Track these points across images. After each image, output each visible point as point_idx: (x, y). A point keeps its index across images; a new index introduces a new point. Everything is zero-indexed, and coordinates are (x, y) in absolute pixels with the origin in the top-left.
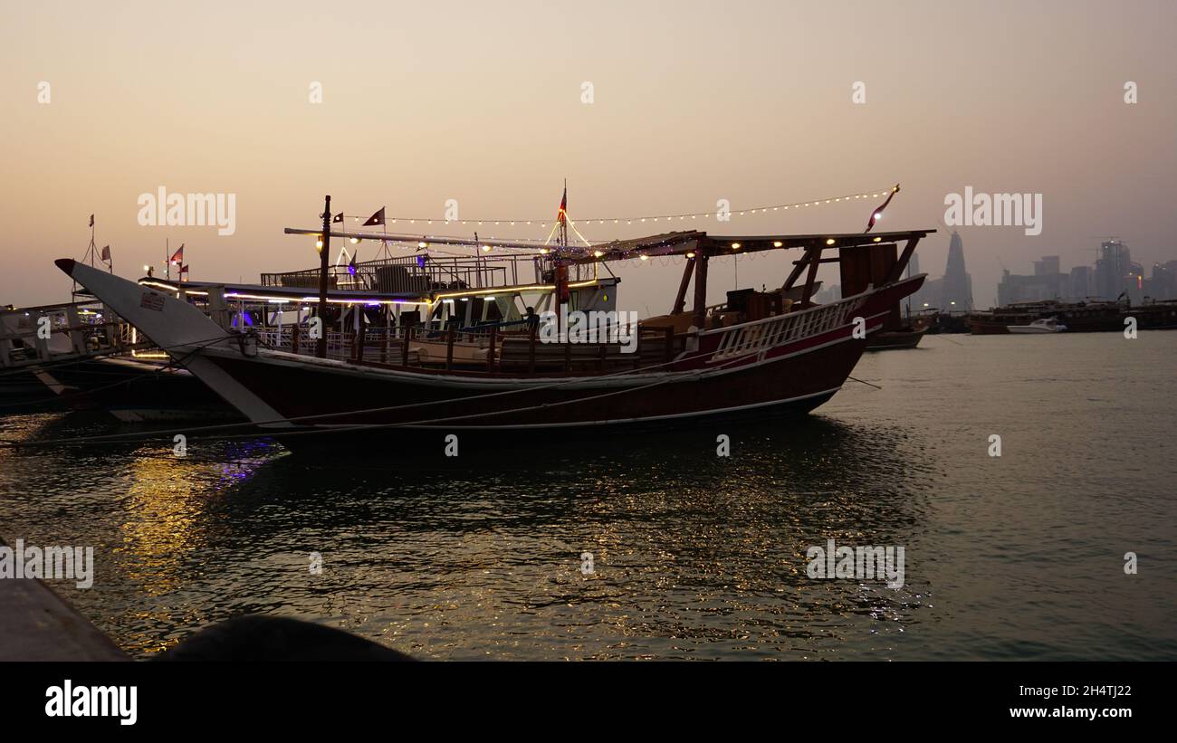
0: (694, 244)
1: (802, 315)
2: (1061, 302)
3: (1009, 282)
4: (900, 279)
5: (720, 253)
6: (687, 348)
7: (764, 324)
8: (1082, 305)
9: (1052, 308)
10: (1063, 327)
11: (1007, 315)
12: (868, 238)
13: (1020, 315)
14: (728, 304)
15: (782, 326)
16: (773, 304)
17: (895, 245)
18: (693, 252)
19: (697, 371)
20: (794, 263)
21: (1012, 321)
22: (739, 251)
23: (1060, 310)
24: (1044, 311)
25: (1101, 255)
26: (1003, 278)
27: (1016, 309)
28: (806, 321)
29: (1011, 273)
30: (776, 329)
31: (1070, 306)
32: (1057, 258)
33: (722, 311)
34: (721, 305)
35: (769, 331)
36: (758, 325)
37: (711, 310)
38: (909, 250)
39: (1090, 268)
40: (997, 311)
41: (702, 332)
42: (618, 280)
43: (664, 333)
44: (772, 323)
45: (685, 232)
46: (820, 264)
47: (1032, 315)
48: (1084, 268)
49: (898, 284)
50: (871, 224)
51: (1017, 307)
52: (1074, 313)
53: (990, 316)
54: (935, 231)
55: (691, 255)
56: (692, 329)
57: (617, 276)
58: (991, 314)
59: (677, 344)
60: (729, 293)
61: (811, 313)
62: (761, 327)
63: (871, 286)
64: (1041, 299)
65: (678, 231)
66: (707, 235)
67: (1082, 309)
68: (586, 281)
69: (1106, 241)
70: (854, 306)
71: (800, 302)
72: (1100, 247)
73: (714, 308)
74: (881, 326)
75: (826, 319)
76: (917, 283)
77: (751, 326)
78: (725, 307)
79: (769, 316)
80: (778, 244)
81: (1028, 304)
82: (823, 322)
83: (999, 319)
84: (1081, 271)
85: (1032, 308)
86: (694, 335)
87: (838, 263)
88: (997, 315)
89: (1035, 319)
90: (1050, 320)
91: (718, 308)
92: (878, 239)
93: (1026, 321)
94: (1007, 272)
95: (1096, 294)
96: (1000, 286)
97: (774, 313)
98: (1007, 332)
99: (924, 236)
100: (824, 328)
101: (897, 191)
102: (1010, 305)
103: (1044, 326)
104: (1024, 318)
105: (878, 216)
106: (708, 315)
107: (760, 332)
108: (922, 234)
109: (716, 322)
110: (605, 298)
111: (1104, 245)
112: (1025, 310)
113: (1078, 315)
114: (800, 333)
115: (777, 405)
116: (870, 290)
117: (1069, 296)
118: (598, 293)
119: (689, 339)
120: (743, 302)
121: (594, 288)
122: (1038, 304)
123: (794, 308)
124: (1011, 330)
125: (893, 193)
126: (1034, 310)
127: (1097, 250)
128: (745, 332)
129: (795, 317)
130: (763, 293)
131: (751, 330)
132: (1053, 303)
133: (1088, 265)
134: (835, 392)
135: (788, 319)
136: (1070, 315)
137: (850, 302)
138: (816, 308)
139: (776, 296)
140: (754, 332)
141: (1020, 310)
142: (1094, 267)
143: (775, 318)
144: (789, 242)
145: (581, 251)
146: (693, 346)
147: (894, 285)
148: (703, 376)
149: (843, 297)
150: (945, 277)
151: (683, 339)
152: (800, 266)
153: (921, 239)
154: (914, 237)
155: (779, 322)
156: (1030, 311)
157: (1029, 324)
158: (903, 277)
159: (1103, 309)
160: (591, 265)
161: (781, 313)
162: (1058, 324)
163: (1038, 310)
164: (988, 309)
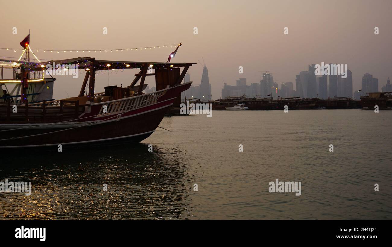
0: (89, 63)
1: (138, 98)
2: (246, 97)
3: (227, 88)
4: (181, 84)
5: (101, 69)
6: (85, 111)
7: (121, 101)
8: (254, 99)
9: (243, 100)
10: (247, 108)
11: (225, 102)
12: (168, 65)
13: (230, 102)
14: (105, 92)
15: (129, 102)
16: (126, 93)
17: (179, 68)
18: (89, 67)
19: (90, 122)
20: (135, 75)
21: (227, 105)
22: (110, 68)
23: (245, 101)
24: (240, 101)
25: (262, 78)
26: (224, 86)
27: (229, 100)
28: (140, 101)
29: (227, 85)
30: (126, 104)
31: (250, 99)
32: (245, 79)
33: (102, 96)
34: (102, 93)
35: (123, 104)
36: (118, 102)
37: (97, 95)
38: (185, 71)
39: (258, 84)
40: (221, 100)
41: (93, 104)
42: (54, 79)
43: (74, 104)
44: (125, 101)
45: (85, 58)
46: (146, 76)
47: (235, 102)
48: (256, 84)
49: (180, 85)
50: (169, 59)
51: (229, 99)
52: (251, 102)
53: (218, 103)
54: (196, 63)
55: (88, 69)
56: (88, 102)
57: (54, 78)
58: (219, 101)
59: (80, 109)
60: (105, 88)
61: (142, 97)
62: (120, 102)
63: (168, 86)
64: (238, 96)
65: (82, 57)
66: (95, 59)
67: (254, 101)
68: (38, 79)
69: (264, 73)
70: (161, 95)
71: (137, 93)
72: (262, 75)
73: (99, 94)
74: (173, 104)
75: (149, 100)
76: (188, 85)
77: (115, 102)
78: (104, 94)
79: (123, 98)
80: (128, 66)
81: (233, 98)
82: (147, 102)
83: (222, 104)
84: (254, 85)
85: (235, 100)
86: (89, 105)
87: (155, 76)
88: (221, 102)
89: (236, 104)
90: (242, 105)
91: (101, 94)
92: (172, 66)
93: (232, 105)
94: (225, 84)
95: (260, 95)
96: (223, 90)
97: (126, 97)
98: (225, 109)
99: (191, 65)
100: (148, 104)
101: (180, 45)
102: (226, 98)
103: (239, 107)
104: (232, 103)
105: (172, 56)
106: (96, 97)
107: (119, 105)
108: (191, 64)
109: (99, 100)
110: (48, 87)
111: (263, 74)
112: (232, 100)
113: (253, 103)
114: (137, 106)
115: (127, 138)
116: (168, 88)
117: (250, 95)
118: (44, 85)
119: (86, 107)
120: (111, 91)
121: (42, 83)
122: (237, 98)
123: (135, 95)
124: (227, 109)
125: (179, 46)
126: (236, 100)
127: (261, 76)
128: (113, 105)
129: (135, 99)
130: (121, 88)
131: (115, 104)
132: (243, 97)
133: (257, 83)
134: (152, 133)
135: (132, 99)
136: (250, 103)
137: (159, 93)
138: (144, 95)
139: (127, 89)
140: (116, 105)
141: (230, 100)
142: (260, 83)
143: (126, 98)
144: (134, 65)
145: (35, 64)
146: (88, 110)
147: (178, 86)
148: (93, 124)
149: (156, 91)
150: (201, 85)
151: (84, 106)
152: (138, 77)
153: (190, 67)
154: (187, 65)
155: (128, 100)
156: (234, 101)
157: (234, 106)
158: (183, 82)
159: (262, 101)
160: (41, 72)
161: (129, 97)
162: (245, 106)
163: (237, 101)
164: (217, 100)
